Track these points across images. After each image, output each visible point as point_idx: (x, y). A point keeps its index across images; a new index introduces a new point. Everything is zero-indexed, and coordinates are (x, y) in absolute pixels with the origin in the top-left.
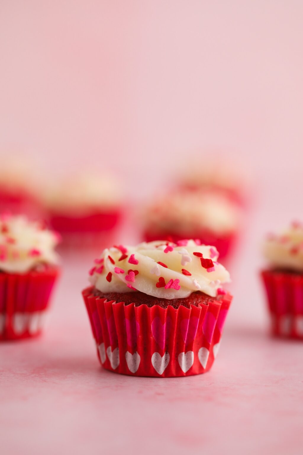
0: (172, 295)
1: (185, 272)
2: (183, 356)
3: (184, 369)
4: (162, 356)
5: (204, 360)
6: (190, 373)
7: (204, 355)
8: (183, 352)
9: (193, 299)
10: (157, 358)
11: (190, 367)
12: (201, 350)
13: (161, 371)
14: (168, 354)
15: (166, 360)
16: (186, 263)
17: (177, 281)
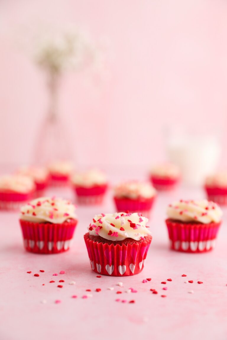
0: (114, 239)
1: (122, 229)
2: (120, 267)
3: (121, 273)
4: (110, 266)
5: (132, 269)
6: (125, 275)
7: (132, 267)
8: (120, 265)
9: (125, 241)
10: (108, 267)
11: (124, 272)
12: (131, 265)
13: (110, 273)
14: (113, 266)
15: (113, 268)
16: (123, 225)
17: (117, 233)
